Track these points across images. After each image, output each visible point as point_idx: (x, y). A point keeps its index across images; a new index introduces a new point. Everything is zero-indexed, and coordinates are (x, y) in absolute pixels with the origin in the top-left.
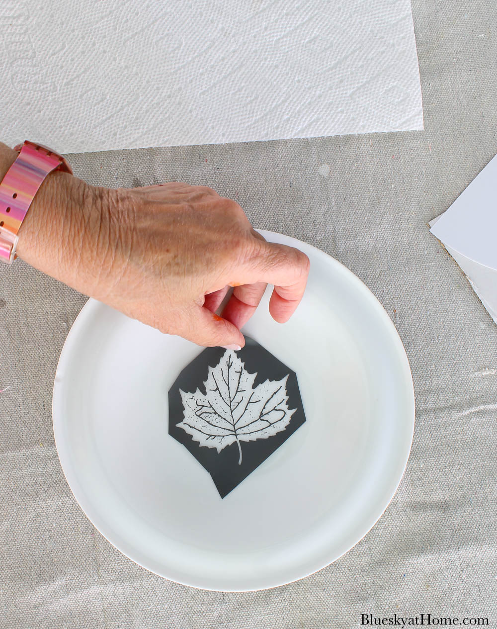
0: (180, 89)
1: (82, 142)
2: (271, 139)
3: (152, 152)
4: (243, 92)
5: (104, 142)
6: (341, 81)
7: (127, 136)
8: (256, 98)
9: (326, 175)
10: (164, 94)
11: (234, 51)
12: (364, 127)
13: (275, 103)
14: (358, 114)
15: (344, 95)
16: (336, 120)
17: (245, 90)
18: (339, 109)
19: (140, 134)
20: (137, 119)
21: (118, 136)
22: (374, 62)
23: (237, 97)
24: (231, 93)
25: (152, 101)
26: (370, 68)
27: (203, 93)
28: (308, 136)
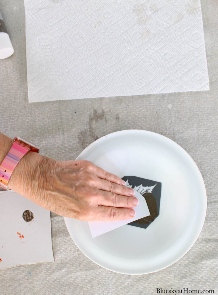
0: (113, 74)
1: (74, 95)
2: (149, 94)
3: (102, 99)
4: (138, 75)
5: (82, 95)
6: (177, 71)
7: (91, 93)
8: (143, 78)
9: (170, 108)
10: (106, 76)
11: (134, 59)
12: (186, 89)
13: (150, 80)
14: (183, 84)
15: (178, 76)
16: (175, 86)
17: (139, 75)
18: (176, 82)
19: (97, 92)
20: (95, 86)
21: (88, 93)
22: (189, 63)
23: (135, 77)
24: (133, 75)
25: (101, 79)
26: (188, 66)
27: (122, 76)
28: (164, 93)
